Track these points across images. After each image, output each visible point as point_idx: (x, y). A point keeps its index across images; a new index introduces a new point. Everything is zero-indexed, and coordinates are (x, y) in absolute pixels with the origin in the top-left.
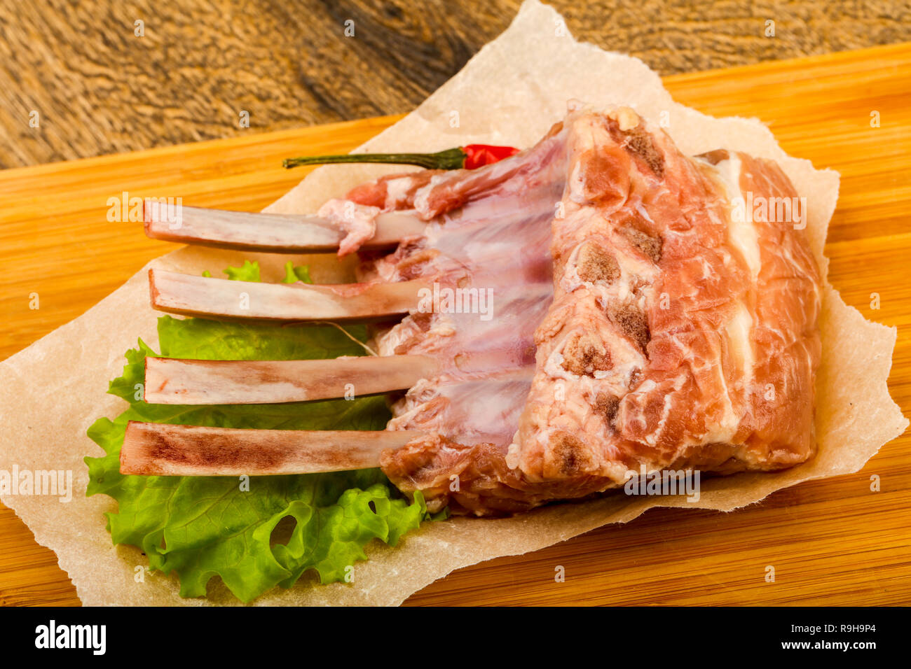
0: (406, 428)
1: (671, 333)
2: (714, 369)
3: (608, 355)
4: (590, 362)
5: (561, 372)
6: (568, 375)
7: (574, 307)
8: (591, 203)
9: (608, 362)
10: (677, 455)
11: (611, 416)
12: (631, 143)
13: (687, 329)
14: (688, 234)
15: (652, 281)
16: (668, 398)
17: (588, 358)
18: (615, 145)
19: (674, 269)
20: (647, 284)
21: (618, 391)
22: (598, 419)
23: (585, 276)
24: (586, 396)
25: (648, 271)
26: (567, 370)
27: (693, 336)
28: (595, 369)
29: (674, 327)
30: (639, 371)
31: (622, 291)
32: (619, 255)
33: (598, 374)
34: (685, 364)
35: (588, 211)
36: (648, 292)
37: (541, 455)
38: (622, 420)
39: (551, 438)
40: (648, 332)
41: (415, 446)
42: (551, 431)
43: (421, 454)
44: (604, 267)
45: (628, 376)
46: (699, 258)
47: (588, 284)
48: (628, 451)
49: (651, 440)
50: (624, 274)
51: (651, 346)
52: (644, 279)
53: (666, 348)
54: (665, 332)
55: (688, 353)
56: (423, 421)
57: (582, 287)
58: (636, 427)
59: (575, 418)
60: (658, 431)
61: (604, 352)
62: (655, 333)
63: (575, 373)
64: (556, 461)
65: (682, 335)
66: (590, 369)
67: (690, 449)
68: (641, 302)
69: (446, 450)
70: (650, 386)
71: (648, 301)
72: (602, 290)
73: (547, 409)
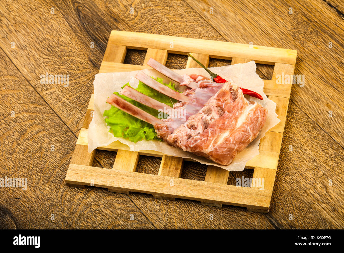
0: (164, 121)
1: (210, 130)
2: (212, 140)
3: (197, 128)
4: (192, 127)
5: (186, 126)
6: (187, 127)
7: (197, 116)
8: (216, 99)
9: (195, 129)
10: (196, 151)
11: (189, 138)
12: (233, 92)
13: (213, 131)
14: (229, 114)
15: (216, 119)
16: (199, 141)
17: (192, 126)
18: (229, 91)
19: (221, 119)
20: (214, 119)
21: (193, 135)
22: (186, 137)
23: (203, 112)
24: (187, 132)
25: (217, 117)
26: (187, 126)
27: (213, 132)
28: (192, 129)
29: (211, 129)
30: (200, 133)
31: (208, 118)
32: (213, 112)
33: (192, 130)
34: (208, 136)
35: (215, 101)
36: (213, 120)
37: (171, 138)
38: (190, 140)
39: (175, 136)
40: (207, 127)
41: (161, 125)
42: (177, 135)
43: (161, 127)
44: (208, 112)
45: (197, 133)
46: (227, 119)
47: (203, 113)
48: (187, 146)
49: (192, 146)
50: (211, 115)
51: (205, 130)
52: (215, 118)
53: (207, 132)
54: (209, 129)
55: (210, 135)
56: (166, 122)
57: (201, 113)
58: (191, 142)
59: (182, 135)
60: (194, 145)
61: (196, 126)
62: (208, 128)
63: (188, 127)
64: (173, 140)
65: (211, 131)
66: (191, 128)
67: (198, 151)
68: (210, 122)
69: (165, 129)
70: (199, 137)
71: (211, 122)
72: (205, 116)
73: (178, 131)
